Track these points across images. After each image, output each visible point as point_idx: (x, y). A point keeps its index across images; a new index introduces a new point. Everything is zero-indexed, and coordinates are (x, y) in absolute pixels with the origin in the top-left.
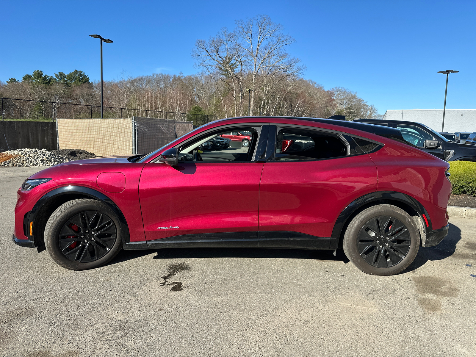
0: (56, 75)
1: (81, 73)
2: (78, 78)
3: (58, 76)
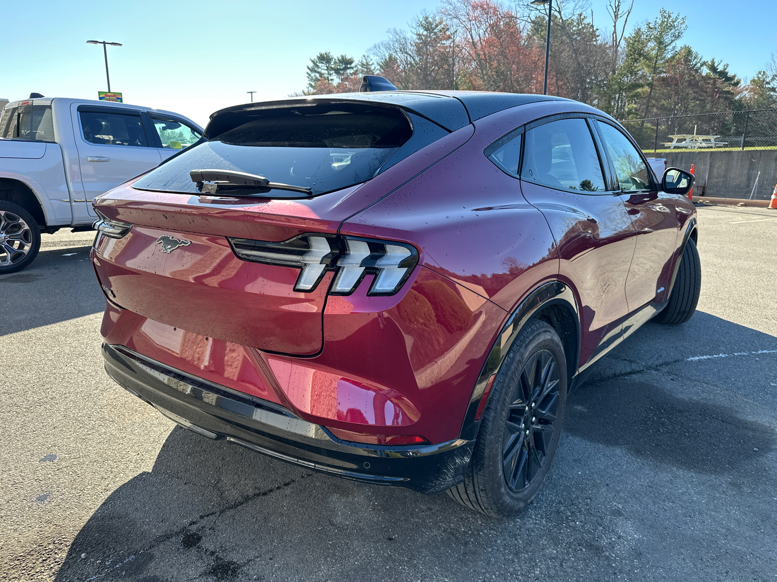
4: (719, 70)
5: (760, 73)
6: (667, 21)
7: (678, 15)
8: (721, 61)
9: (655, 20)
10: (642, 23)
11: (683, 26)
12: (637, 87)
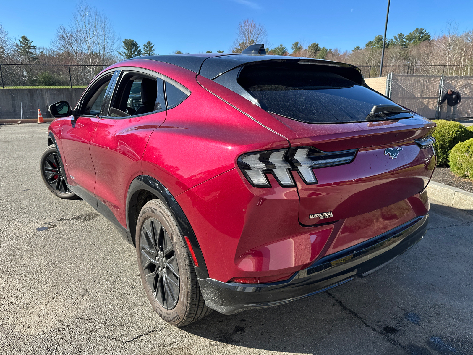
0: (395, 37)
1: (422, 31)
2: (418, 37)
3: (397, 38)
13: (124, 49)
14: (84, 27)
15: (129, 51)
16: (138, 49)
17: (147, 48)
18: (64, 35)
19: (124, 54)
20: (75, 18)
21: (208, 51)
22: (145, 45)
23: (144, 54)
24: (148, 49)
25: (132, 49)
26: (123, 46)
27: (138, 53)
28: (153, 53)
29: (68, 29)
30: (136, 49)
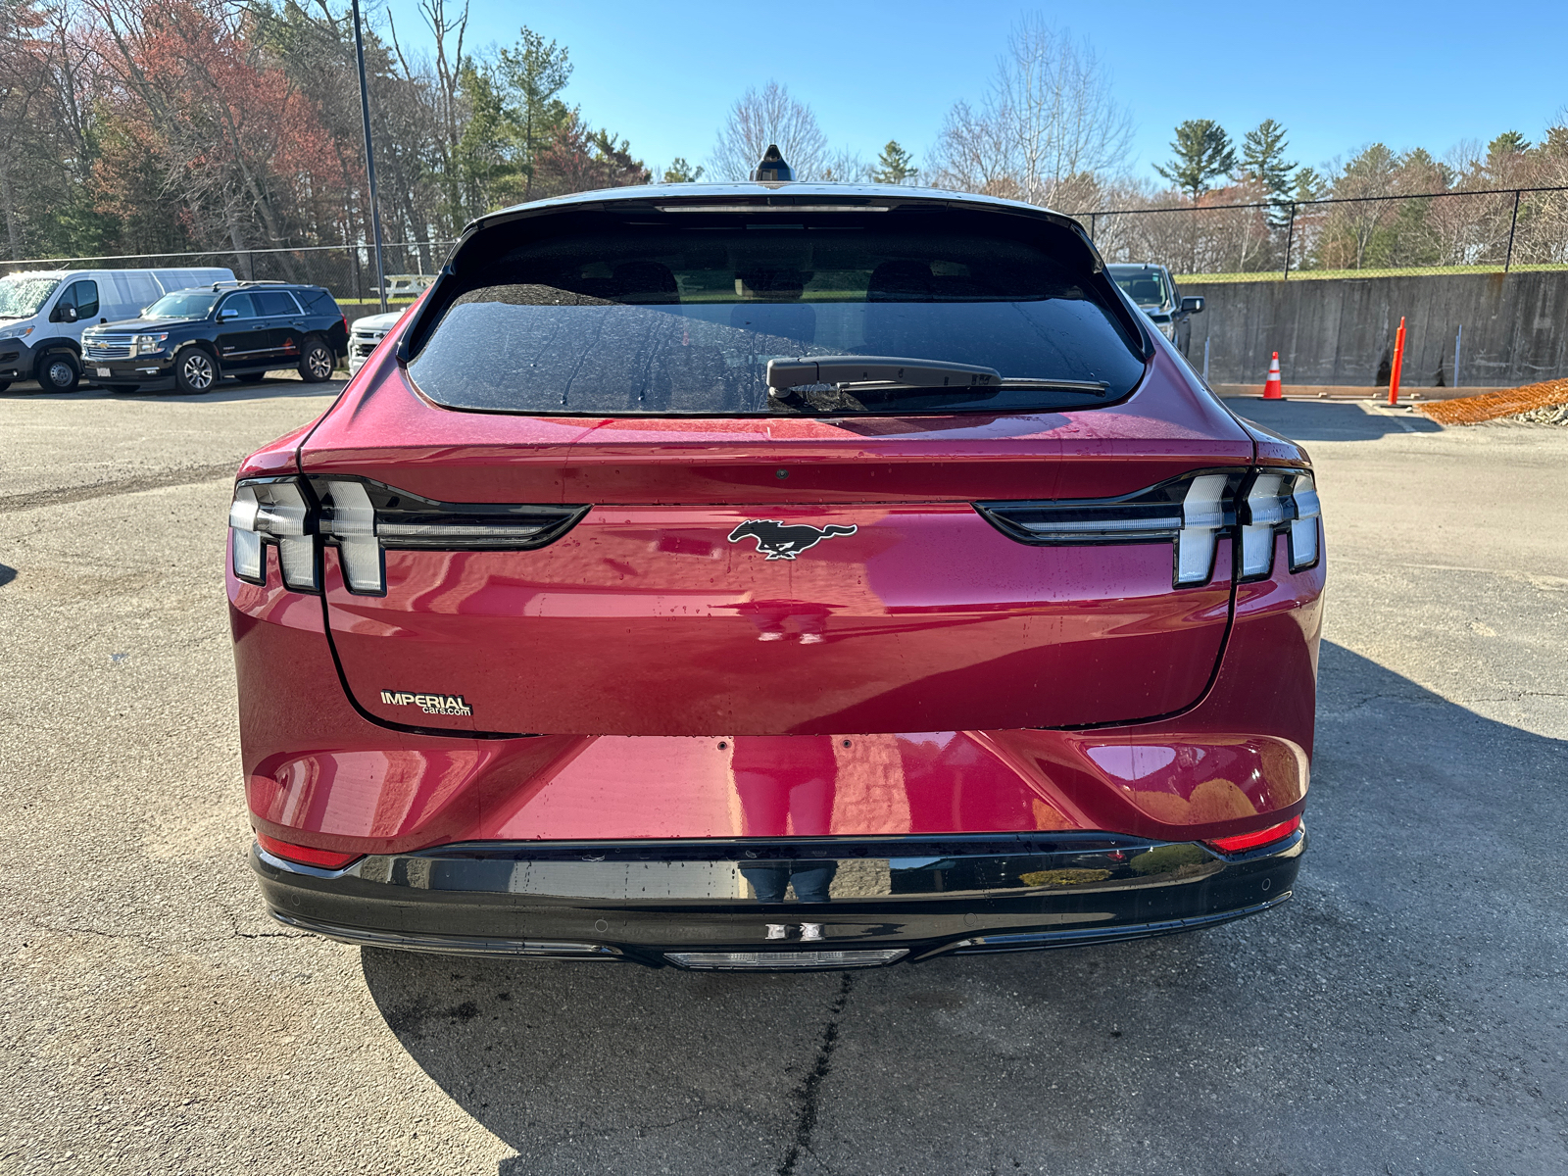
4: (615, 151)
5: (677, 161)
6: (537, 52)
7: (554, 44)
8: (617, 135)
9: (516, 46)
10: (487, 48)
11: (565, 65)
12: (504, 172)
13: (1175, 154)
14: (1024, 100)
15: (1191, 160)
16: (1226, 151)
17: (1259, 143)
18: (964, 129)
19: (1172, 173)
20: (1003, 71)
21: (1507, 132)
22: (1250, 136)
23: (1243, 165)
24: (1259, 148)
25: (1204, 153)
26: (1173, 145)
27: (1222, 163)
28: (1275, 161)
29: (977, 110)
30: (1217, 152)
